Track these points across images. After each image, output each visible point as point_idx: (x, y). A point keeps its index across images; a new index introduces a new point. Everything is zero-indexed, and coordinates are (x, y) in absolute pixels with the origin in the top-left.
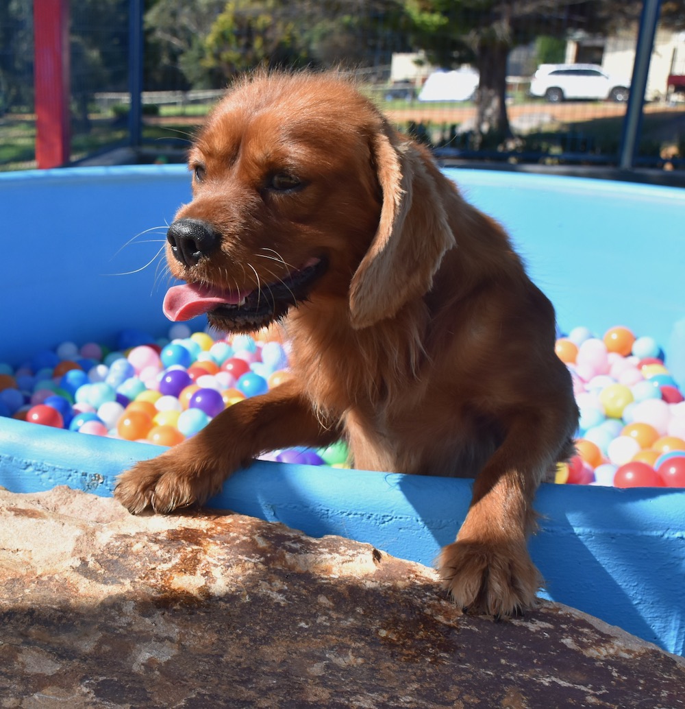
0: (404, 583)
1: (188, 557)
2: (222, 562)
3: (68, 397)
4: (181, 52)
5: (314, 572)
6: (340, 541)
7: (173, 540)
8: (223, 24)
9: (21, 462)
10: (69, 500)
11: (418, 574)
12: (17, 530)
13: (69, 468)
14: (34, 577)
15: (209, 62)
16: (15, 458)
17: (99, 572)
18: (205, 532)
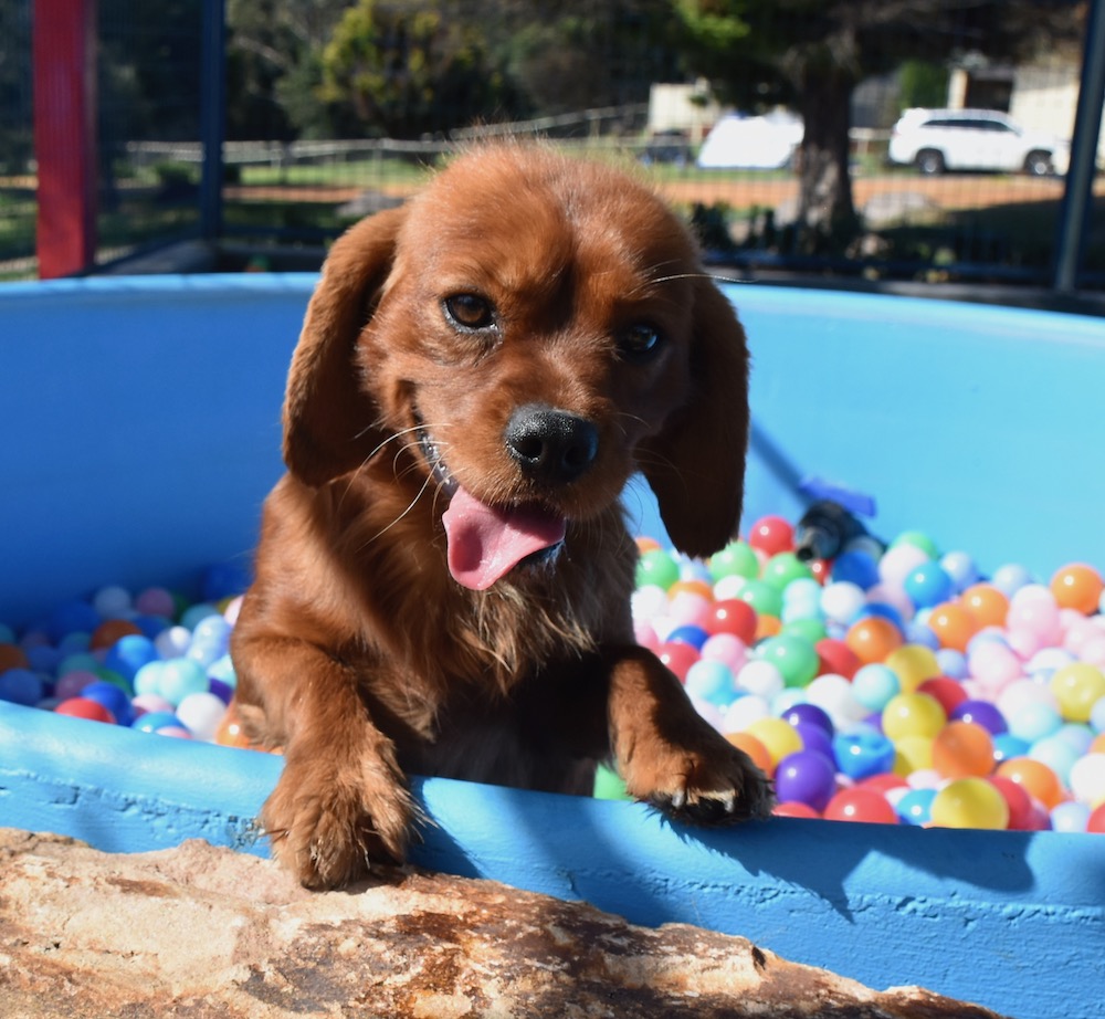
0: (809, 1003)
1: (438, 962)
2: (498, 971)
3: (122, 685)
4: (280, 73)
5: (656, 988)
6: (693, 933)
7: (408, 933)
8: (355, 24)
9: (116, 799)
10: (210, 864)
11: (833, 988)
12: (129, 918)
13: (206, 808)
14: (169, 1002)
15: (330, 92)
16: (105, 791)
17: (285, 990)
18: (461, 918)
